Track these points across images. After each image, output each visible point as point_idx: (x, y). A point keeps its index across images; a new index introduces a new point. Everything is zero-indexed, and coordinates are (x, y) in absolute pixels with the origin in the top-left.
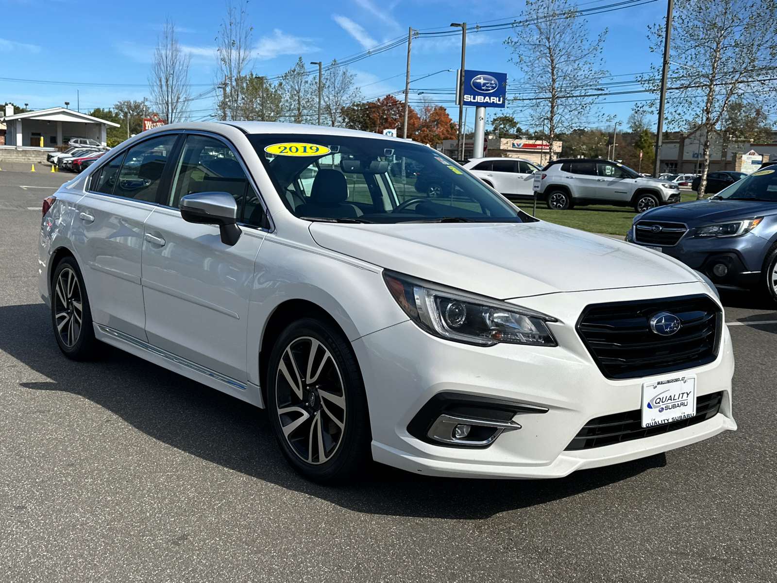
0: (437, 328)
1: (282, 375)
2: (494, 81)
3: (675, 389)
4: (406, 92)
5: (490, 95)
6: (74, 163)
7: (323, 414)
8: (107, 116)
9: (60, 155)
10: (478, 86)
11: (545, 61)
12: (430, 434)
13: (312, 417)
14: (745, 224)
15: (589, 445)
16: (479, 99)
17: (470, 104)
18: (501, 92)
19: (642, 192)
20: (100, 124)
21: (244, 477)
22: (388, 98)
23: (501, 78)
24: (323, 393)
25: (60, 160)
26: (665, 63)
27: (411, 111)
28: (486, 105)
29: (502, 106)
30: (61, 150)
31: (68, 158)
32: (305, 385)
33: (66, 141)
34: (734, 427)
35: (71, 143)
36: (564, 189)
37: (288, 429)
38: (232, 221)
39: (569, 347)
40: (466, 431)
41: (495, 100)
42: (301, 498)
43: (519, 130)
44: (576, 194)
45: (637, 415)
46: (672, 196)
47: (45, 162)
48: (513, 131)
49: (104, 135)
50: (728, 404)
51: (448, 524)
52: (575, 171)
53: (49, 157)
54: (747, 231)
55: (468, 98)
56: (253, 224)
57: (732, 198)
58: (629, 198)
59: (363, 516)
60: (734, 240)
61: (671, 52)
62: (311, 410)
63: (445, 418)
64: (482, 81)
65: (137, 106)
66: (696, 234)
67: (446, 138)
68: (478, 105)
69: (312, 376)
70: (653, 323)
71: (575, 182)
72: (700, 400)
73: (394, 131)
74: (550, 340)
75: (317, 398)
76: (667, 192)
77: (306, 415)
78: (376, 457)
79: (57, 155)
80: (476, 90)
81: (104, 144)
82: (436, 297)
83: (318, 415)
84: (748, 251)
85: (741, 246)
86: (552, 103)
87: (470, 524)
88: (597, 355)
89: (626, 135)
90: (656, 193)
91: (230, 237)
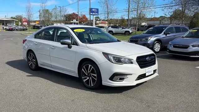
0: (113, 62)
1: (83, 71)
2: (96, 10)
3: (150, 70)
4: (78, 12)
5: (96, 13)
6: (9, 29)
7: (92, 77)
8: (14, 18)
9: (6, 27)
10: (93, 11)
11: (106, 6)
12: (113, 80)
13: (89, 78)
14: (149, 38)
15: (138, 79)
16: (94, 14)
17: (92, 15)
18: (98, 12)
19: (126, 32)
20: (13, 20)
21: (78, 89)
22: (73, 13)
23: (98, 9)
24: (91, 74)
25: (6, 28)
26: (129, 7)
27: (79, 16)
28: (95, 15)
29: (98, 15)
30: (5, 26)
31: (7, 28)
32: (88, 73)
33: (6, 24)
34: (158, 75)
35: (8, 24)
36: (112, 31)
37: (84, 81)
38: (70, 44)
39: (135, 64)
40: (119, 79)
41: (97, 14)
42: (90, 92)
43: (100, 19)
44: (114, 32)
45: (145, 74)
46: (132, 32)
47: (2, 29)
48: (99, 19)
49: (15, 23)
50: (157, 71)
51: (116, 94)
52: (113, 28)
53: (3, 28)
54: (150, 39)
55: (91, 14)
56: (73, 44)
57: (146, 33)
58: (124, 33)
59: (102, 94)
60: (147, 41)
61: (130, 4)
62: (89, 77)
63: (116, 77)
64: (94, 10)
65: (20, 16)
66: (141, 40)
67: (86, 21)
68: (93, 15)
69: (89, 71)
70: (147, 59)
71: (114, 30)
72: (154, 71)
73: (75, 20)
74: (132, 63)
75: (91, 75)
76: (131, 31)
77: (88, 78)
78: (103, 84)
79: (5, 27)
80: (93, 12)
81: (15, 24)
82: (113, 57)
83: (91, 78)
84: (150, 43)
85: (149, 42)
86: (108, 14)
87: (120, 94)
88: (139, 65)
89: (120, 20)
90: (129, 32)
91: (70, 47)
